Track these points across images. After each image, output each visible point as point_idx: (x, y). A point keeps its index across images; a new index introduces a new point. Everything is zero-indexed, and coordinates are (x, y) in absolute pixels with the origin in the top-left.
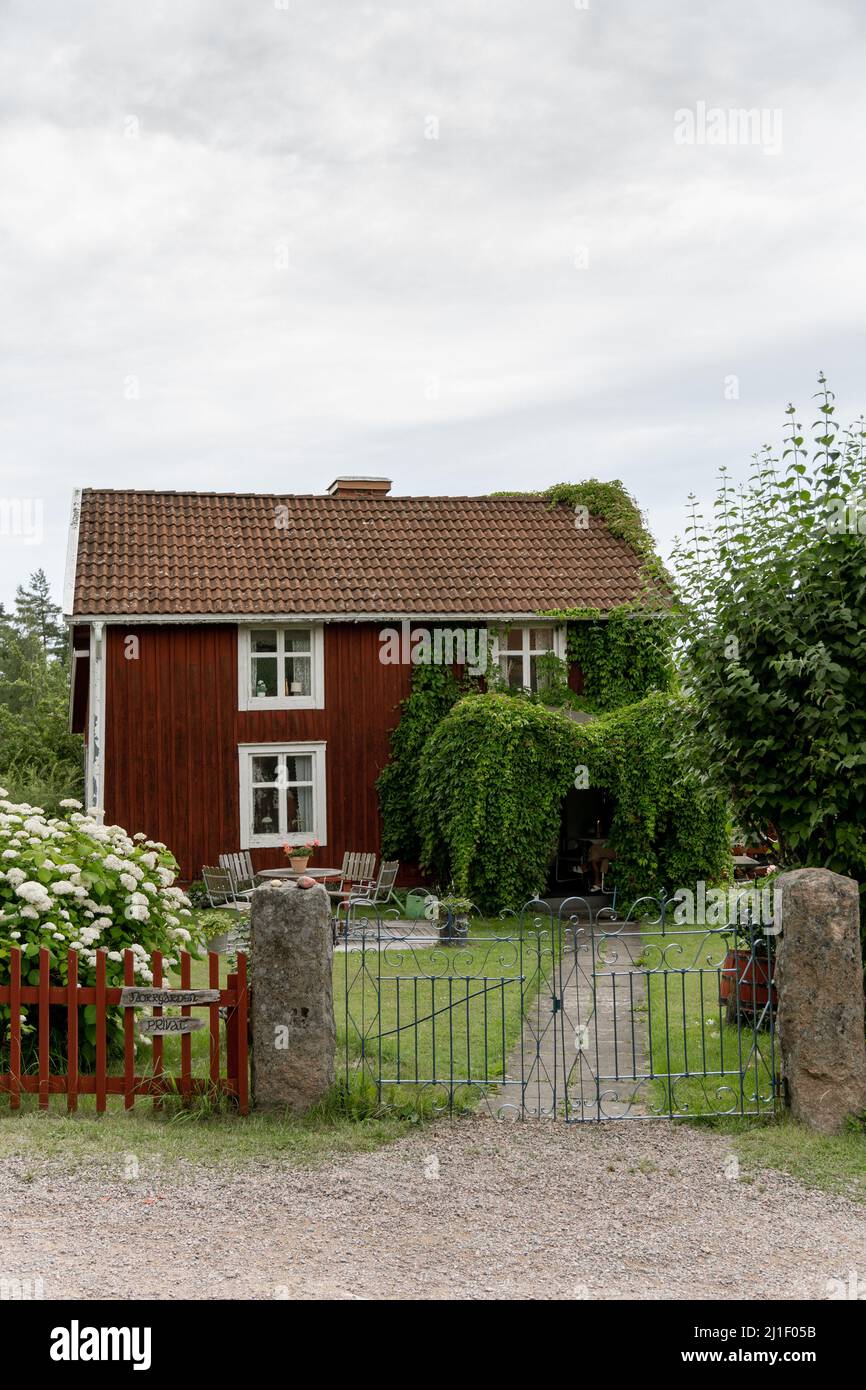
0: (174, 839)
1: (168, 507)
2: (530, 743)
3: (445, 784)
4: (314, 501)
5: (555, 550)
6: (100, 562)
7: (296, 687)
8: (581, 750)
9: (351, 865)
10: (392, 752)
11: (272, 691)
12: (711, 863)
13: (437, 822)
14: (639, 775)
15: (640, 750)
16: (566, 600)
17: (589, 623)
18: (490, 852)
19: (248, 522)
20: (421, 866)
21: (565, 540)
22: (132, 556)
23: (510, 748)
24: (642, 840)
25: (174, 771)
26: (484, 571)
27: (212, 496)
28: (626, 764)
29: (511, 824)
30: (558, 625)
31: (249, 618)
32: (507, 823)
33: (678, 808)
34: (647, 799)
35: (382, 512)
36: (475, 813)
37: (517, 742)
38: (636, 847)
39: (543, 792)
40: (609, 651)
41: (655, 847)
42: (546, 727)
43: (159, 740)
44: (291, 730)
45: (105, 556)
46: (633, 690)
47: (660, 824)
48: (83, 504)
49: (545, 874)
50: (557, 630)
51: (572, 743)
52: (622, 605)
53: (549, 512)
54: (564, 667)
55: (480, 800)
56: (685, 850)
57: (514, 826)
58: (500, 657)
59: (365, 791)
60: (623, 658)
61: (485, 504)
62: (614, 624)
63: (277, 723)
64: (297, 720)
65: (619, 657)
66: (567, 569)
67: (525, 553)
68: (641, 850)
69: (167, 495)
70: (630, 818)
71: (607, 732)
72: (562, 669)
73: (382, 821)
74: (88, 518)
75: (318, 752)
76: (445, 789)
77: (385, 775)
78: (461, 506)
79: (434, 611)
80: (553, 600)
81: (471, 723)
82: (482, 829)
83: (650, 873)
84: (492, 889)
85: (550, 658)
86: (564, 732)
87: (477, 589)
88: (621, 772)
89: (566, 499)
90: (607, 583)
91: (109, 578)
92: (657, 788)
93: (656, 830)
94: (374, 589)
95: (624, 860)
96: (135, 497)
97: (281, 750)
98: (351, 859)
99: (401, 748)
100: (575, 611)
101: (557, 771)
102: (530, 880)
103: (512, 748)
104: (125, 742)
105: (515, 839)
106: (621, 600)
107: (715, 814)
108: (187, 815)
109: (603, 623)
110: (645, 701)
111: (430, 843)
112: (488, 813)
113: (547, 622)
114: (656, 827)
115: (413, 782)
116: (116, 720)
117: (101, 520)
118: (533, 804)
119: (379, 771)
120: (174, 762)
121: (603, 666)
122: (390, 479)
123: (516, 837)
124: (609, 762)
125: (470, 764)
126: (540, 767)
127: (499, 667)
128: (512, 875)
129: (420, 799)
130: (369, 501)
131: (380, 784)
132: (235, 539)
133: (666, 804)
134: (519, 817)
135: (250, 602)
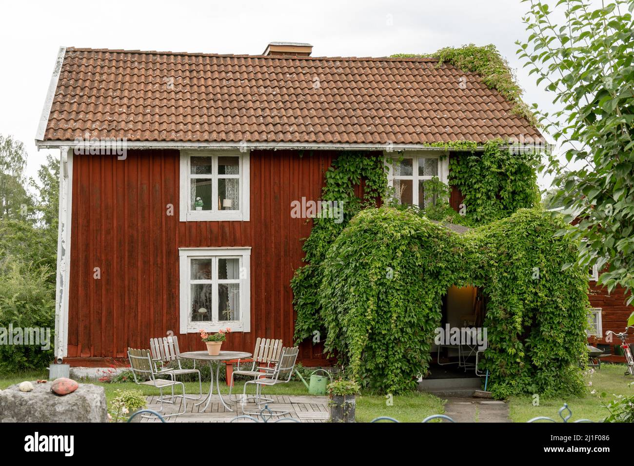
0: (126, 324)
1: (133, 62)
2: (415, 249)
3: (343, 283)
4: (249, 59)
5: (440, 97)
6: (72, 101)
7: (227, 203)
8: (459, 255)
9: (262, 349)
10: (304, 257)
11: (207, 206)
12: (569, 353)
13: (337, 314)
14: (509, 276)
15: (509, 256)
16: (448, 135)
17: (468, 153)
18: (380, 341)
19: (195, 74)
20: (325, 350)
21: (449, 90)
22: (99, 97)
23: (399, 254)
24: (510, 332)
25: (126, 270)
26: (382, 112)
27: (169, 55)
28: (498, 268)
29: (398, 317)
30: (442, 155)
31: (188, 145)
32: (395, 316)
33: (542, 306)
34: (515, 297)
35: (303, 68)
36: (368, 307)
37: (404, 248)
38: (505, 338)
39: (427, 290)
40: (484, 177)
41: (522, 338)
42: (430, 236)
43: (115, 244)
44: (223, 237)
45: (77, 97)
46: (504, 209)
47: (527, 319)
48: (65, 59)
49: (427, 360)
50: (441, 160)
51: (452, 249)
52: (494, 139)
53: (437, 69)
54: (447, 190)
55: (373, 296)
56: (548, 341)
57: (402, 319)
58: (395, 182)
59: (282, 289)
60: (496, 183)
61: (385, 63)
62: (488, 154)
63: (211, 232)
64: (227, 230)
65: (491, 182)
66: (449, 111)
67: (416, 99)
68: (510, 340)
69: (133, 53)
70: (501, 314)
71: (481, 241)
72: (444, 192)
73: (295, 313)
74: (68, 68)
75: (244, 255)
76: (343, 286)
77: (298, 276)
78: (366, 64)
79: (340, 142)
80: (438, 135)
81: (365, 231)
82: (374, 320)
83: (518, 360)
84: (382, 371)
85: (435, 182)
86: (445, 240)
87: (376, 126)
88: (493, 274)
89: (450, 60)
90: (482, 122)
91: (78, 113)
92: (524, 288)
93: (522, 324)
94: (292, 125)
95: (495, 349)
96: (107, 54)
97: (215, 254)
98: (262, 344)
99: (312, 254)
100: (455, 144)
101: (438, 273)
102: (415, 365)
103: (401, 253)
104: (87, 245)
105: (402, 330)
106: (494, 135)
107: (573, 311)
108: (137, 305)
109: (479, 154)
110: (513, 215)
111: (332, 331)
112: (378, 306)
113: (433, 152)
114: (523, 321)
115: (320, 282)
116: (80, 228)
117: (78, 71)
118: (417, 300)
119: (293, 272)
120: (126, 263)
121: (479, 188)
122: (311, 44)
123: (403, 328)
124: (483, 266)
125: (364, 266)
126: (424, 269)
127: (393, 189)
128: (399, 360)
129: (324, 295)
130: (293, 60)
131: (295, 282)
132: (184, 86)
133: (532, 302)
134: (406, 311)
135: (190, 133)
